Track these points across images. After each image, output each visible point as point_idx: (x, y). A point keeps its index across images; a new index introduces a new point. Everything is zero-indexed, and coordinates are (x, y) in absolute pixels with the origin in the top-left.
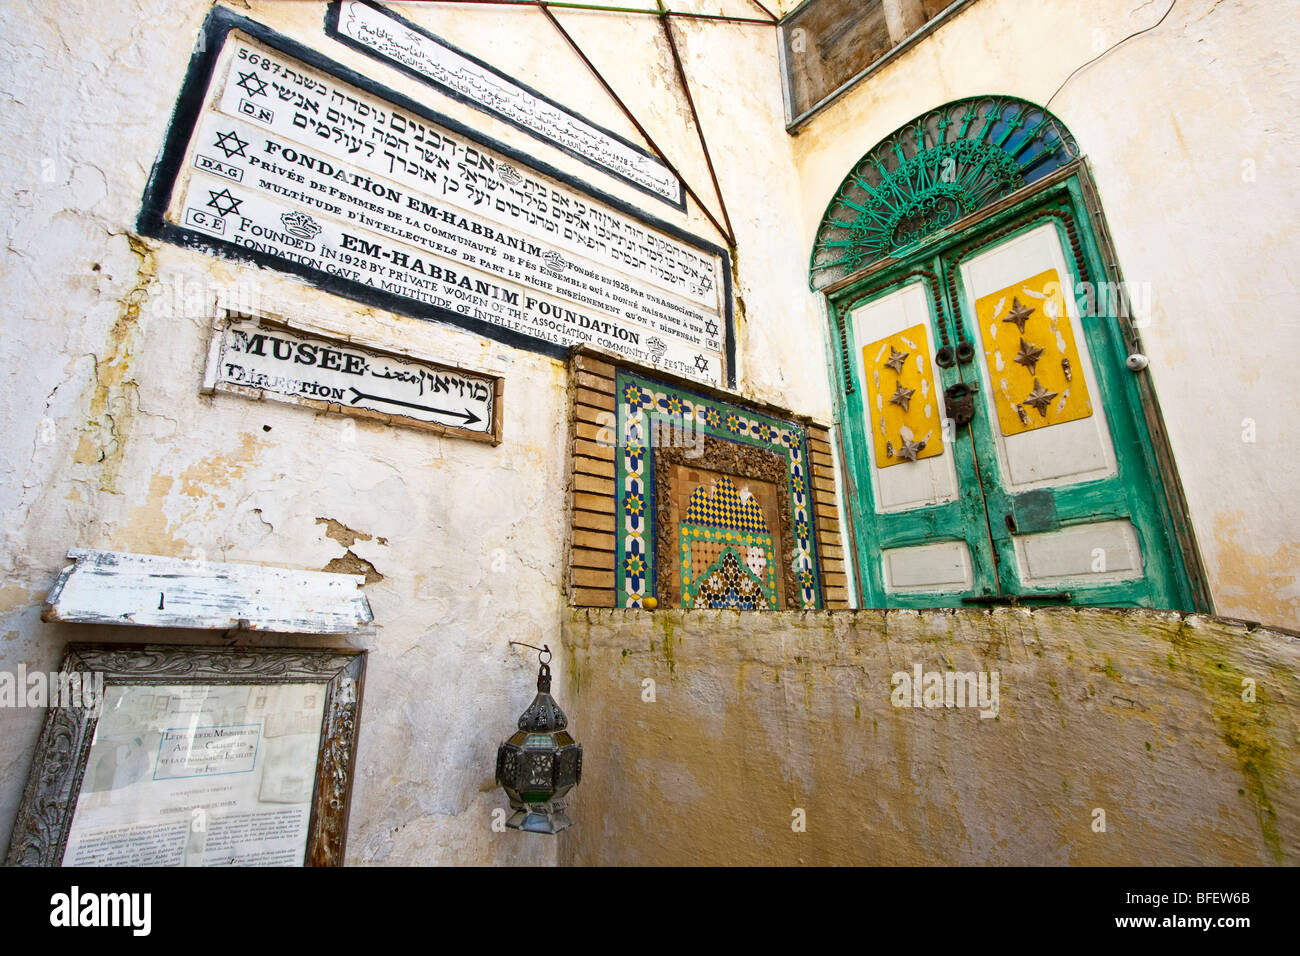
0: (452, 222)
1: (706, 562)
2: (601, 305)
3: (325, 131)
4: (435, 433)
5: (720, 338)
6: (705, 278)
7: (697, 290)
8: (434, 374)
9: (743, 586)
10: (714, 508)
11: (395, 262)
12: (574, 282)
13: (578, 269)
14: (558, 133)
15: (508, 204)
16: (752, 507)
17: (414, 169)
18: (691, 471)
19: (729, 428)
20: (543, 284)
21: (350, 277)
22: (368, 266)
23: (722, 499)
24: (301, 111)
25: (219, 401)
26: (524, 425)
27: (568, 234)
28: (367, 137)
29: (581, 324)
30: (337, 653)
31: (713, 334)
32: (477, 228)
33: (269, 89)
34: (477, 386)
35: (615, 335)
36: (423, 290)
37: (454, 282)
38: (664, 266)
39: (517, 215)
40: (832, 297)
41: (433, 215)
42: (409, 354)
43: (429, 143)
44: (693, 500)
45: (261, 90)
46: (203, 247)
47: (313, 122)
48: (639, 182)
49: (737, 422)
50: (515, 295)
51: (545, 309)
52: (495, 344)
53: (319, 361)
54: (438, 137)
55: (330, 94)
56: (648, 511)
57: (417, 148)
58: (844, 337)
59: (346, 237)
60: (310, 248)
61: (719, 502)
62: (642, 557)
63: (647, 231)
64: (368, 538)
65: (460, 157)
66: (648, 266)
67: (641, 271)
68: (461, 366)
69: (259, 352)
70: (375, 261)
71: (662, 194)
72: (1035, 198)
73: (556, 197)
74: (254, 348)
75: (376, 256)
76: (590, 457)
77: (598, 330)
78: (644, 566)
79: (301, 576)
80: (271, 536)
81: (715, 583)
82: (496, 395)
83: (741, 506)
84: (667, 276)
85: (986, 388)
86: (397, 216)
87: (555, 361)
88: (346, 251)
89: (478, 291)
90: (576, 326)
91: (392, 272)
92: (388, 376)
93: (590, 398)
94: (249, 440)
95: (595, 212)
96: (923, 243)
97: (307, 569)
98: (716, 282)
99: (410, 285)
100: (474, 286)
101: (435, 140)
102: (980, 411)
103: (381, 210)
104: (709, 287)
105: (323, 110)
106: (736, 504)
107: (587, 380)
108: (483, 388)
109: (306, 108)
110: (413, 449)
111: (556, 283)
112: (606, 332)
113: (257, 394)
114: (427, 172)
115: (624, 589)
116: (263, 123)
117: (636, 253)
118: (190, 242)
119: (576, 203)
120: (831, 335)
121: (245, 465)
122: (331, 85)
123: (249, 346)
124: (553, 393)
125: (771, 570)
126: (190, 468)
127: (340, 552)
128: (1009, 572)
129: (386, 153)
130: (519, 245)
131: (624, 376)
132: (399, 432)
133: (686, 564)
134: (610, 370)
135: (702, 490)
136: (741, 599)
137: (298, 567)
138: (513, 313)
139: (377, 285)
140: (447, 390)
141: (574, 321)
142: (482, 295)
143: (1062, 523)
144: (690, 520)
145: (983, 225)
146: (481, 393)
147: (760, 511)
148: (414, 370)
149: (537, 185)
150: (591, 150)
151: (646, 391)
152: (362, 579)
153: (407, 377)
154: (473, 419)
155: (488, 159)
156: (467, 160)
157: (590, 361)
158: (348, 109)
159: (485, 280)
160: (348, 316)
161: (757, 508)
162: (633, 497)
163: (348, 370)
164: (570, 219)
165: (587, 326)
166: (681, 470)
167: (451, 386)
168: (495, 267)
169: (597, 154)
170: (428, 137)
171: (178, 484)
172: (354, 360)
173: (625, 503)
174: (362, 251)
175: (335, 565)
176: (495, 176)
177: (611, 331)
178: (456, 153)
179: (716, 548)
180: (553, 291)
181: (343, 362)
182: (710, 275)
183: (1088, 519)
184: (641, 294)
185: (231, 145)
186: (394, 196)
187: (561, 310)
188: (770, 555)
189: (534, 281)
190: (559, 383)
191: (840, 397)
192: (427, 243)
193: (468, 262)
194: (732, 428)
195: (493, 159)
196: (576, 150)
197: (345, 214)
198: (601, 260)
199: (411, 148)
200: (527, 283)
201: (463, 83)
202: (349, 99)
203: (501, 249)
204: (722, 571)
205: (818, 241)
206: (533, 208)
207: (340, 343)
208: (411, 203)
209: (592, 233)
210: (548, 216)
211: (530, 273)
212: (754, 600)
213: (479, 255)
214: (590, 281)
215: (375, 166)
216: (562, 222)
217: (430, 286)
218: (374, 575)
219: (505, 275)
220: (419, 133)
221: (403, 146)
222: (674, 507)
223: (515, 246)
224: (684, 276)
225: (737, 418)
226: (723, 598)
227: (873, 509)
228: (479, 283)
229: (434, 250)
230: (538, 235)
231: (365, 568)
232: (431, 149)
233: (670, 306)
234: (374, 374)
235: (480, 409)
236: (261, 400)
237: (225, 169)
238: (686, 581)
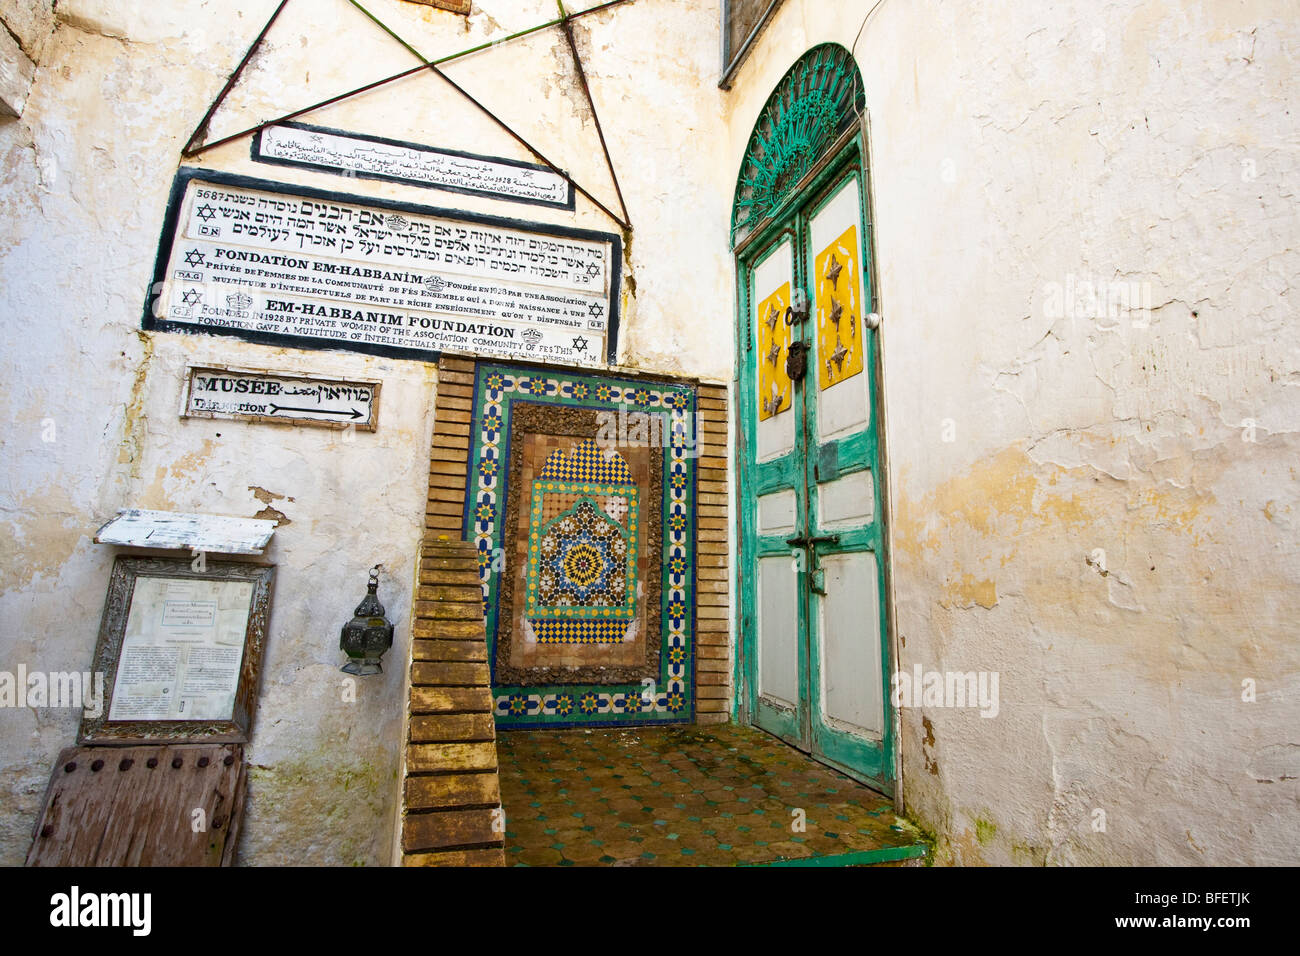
0: (348, 273)
1: (559, 509)
2: (477, 311)
3: (254, 231)
4: (327, 428)
5: (605, 319)
6: (592, 265)
7: (581, 278)
8: (328, 387)
9: (598, 528)
10: (572, 466)
11: (304, 312)
12: (452, 297)
13: (457, 286)
14: (440, 176)
15: (395, 247)
16: (617, 463)
17: (318, 240)
18: (549, 437)
19: (598, 398)
20: (423, 304)
21: (271, 331)
22: (285, 319)
23: (582, 458)
24: (238, 221)
25: (191, 422)
26: (398, 416)
27: (449, 258)
28: (284, 227)
29: (458, 330)
30: (259, 565)
31: (596, 316)
32: (367, 273)
33: (218, 213)
34: (361, 392)
35: (490, 334)
36: (325, 328)
37: (350, 317)
38: (547, 264)
39: (402, 254)
40: (739, 258)
41: (333, 272)
42: (309, 376)
43: (331, 217)
44: (549, 460)
45: (212, 216)
46: (178, 330)
48: (522, 195)
49: (609, 392)
50: (400, 318)
51: (425, 324)
52: (377, 359)
53: (250, 390)
54: (337, 210)
55: (257, 202)
56: (501, 472)
57: (321, 223)
58: (749, 296)
59: (270, 302)
60: (246, 315)
61: (578, 461)
62: (493, 507)
63: (528, 237)
64: (281, 498)
65: (356, 221)
66: (528, 269)
67: (521, 275)
68: (347, 379)
69: (214, 389)
70: (290, 314)
71: (548, 200)
73: (438, 230)
74: (210, 387)
75: (291, 311)
76: (446, 435)
77: (474, 332)
78: (494, 513)
79: (237, 521)
80: (221, 499)
81: (566, 526)
82: (376, 396)
83: (604, 463)
84: (548, 273)
86: (306, 279)
87: (428, 364)
88: (269, 312)
89: (369, 320)
90: (453, 332)
91: (302, 320)
92: (296, 393)
93: (452, 391)
94: (208, 443)
95: (476, 233)
97: (243, 517)
98: (605, 266)
99: (316, 327)
100: (365, 317)
101: (335, 213)
102: (810, 368)
103: (294, 277)
104: (597, 273)
105: (253, 216)
106: (598, 462)
107: (451, 377)
108: (366, 392)
109: (241, 218)
110: (314, 440)
111: (434, 301)
112: (481, 332)
113: (211, 415)
114: (329, 240)
115: (473, 529)
116: (214, 238)
117: (517, 259)
118: (171, 329)
119: (458, 231)
120: (738, 295)
121: (206, 458)
122: (257, 196)
123: (208, 386)
124: (424, 388)
125: (633, 516)
126: (176, 462)
127: (263, 507)
128: (813, 517)
129: (298, 234)
130: (403, 278)
131: (486, 368)
132: (303, 429)
133: (537, 511)
134: (471, 366)
135: (560, 452)
137: (237, 516)
138: (397, 332)
139: (292, 332)
140: (338, 397)
141: (451, 329)
142: (372, 323)
144: (545, 477)
146: (364, 396)
147: (626, 466)
148: (314, 387)
149: (421, 225)
150: (473, 181)
151: (508, 378)
152: (276, 523)
153: (309, 392)
154: (357, 415)
155: (378, 215)
156: (361, 221)
157: (451, 361)
158: (270, 210)
159: (373, 311)
160: (269, 356)
161: (623, 464)
162: (487, 462)
163: (269, 393)
164: (452, 245)
165: (464, 331)
166: (538, 437)
167: (341, 394)
168: (383, 299)
169: (478, 183)
170: (330, 212)
171: (170, 471)
173: (480, 466)
174: (281, 310)
175: (260, 515)
176: (385, 228)
177: (486, 331)
178: (351, 219)
179: (571, 498)
180: (433, 308)
181: (266, 388)
182: (598, 262)
183: (852, 469)
184: (519, 294)
185: (195, 258)
186: (303, 265)
187: (439, 322)
188: (633, 504)
189: (416, 303)
190: (431, 381)
191: (739, 355)
192: (328, 293)
193: (360, 301)
194: (601, 398)
195: (383, 214)
196: (459, 185)
197: (268, 286)
198: (482, 274)
199: (317, 225)
200: (410, 307)
201: (356, 161)
202: (271, 202)
203: (387, 284)
204: (576, 516)
205: (736, 202)
206: (418, 245)
207: (263, 376)
208: (316, 266)
209: (472, 252)
210: (431, 248)
211: (412, 298)
213: (368, 293)
214: (467, 294)
215: (290, 246)
216: (443, 251)
217: (330, 324)
218: (284, 520)
219: (391, 303)
220: (323, 211)
221: (310, 225)
222: (528, 467)
223: (400, 280)
224: (567, 269)
225: (609, 388)
226: (574, 538)
227: (755, 461)
228: (370, 314)
229: (333, 297)
230: (423, 267)
231: (279, 516)
232: (332, 221)
233: (550, 298)
234: (286, 393)
235: (363, 408)
236: (215, 418)
237: (192, 275)
238: (536, 524)
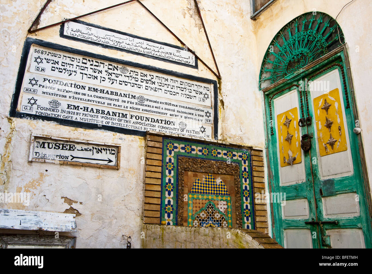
0: (103, 93)
1: (199, 207)
2: (160, 113)
3: (61, 70)
4: (97, 167)
5: (212, 118)
6: (206, 94)
7: (202, 100)
8: (97, 147)
9: (216, 216)
10: (204, 187)
11: (84, 110)
12: (149, 106)
13: (151, 101)
14: (142, 50)
15: (123, 81)
16: (222, 185)
17: (90, 76)
18: (194, 173)
19: (212, 155)
20: (137, 109)
21: (70, 119)
22: (76, 113)
23: (207, 183)
24: (53, 65)
25: (33, 164)
26: (128, 162)
27: (147, 88)
28: (74, 69)
29: (152, 121)
30: (68, 237)
31: (208, 117)
32: (112, 93)
33: (44, 61)
34: (112, 150)
35: (165, 124)
36: (94, 118)
37: (104, 114)
38: (187, 92)
39: (127, 85)
40: (266, 93)
41: (97, 92)
42: (89, 142)
43: (95, 66)
44: (194, 184)
45: (41, 62)
46: (27, 117)
47: (57, 68)
48: (177, 61)
49: (216, 152)
50: (126, 115)
51: (137, 118)
52: (118, 134)
53: (61, 148)
54: (98, 62)
55: (62, 57)
56: (175, 189)
57: (91, 68)
58: (271, 111)
59: (68, 105)
60: (58, 111)
61: (206, 184)
62: (172, 206)
63: (179, 80)
64: (76, 202)
65: (106, 68)
66: (180, 94)
67: (177, 97)
68: (106, 144)
69: (44, 147)
70: (78, 111)
71: (187, 63)
72: (331, 59)
73: (142, 75)
74: (42, 146)
75: (78, 110)
76: (151, 172)
77: (158, 122)
78: (173, 209)
79: (57, 214)
80: (49, 203)
81: (203, 215)
82: (118, 152)
83: (216, 185)
84: (188, 96)
85: (316, 136)
86: (85, 95)
87: (140, 137)
88: (68, 110)
89: (113, 115)
90: (149, 122)
91: (83, 114)
92: (82, 150)
93: (152, 150)
94: (42, 175)
95: (158, 77)
96: (295, 74)
97: (59, 212)
98: (211, 95)
99: (89, 118)
100: (111, 114)
101: (97, 64)
102: (313, 146)
103: (79, 94)
104: (208, 97)
105: (60, 63)
106: (214, 185)
107: (151, 144)
108: (114, 150)
109: (55, 64)
110: (90, 173)
111: (141, 107)
112: (161, 123)
113: (43, 160)
114: (95, 77)
115: (164, 217)
116: (42, 73)
117: (175, 90)
118: (24, 117)
119: (150, 75)
120: (265, 110)
121: (41, 182)
122: (62, 54)
123: (41, 146)
124: (139, 149)
125: (230, 210)
126: (26, 184)
127: (68, 207)
128: (320, 212)
129: (81, 73)
130: (128, 96)
131: (167, 140)
132: (86, 168)
133: (190, 208)
134: (161, 139)
135: (198, 180)
136: (215, 221)
137: (56, 212)
138: (125, 121)
139: (79, 120)
140: (101, 152)
141: (149, 121)
142: (114, 117)
143: (337, 193)
144: (193, 192)
145: (315, 68)
146: (113, 152)
147: (225, 187)
148: (91, 147)
149: (135, 72)
150: (156, 53)
151: (175, 145)
152: (75, 215)
153: (88, 149)
154: (110, 161)
155: (116, 66)
156: (109, 69)
157: (152, 137)
158: (68, 61)
159: (115, 111)
160: (69, 132)
161: (224, 186)
162: (169, 184)
163: (70, 150)
164: (148, 82)
165: (154, 122)
166: (190, 173)
167: (103, 151)
168: (119, 106)
169: (158, 54)
170: (95, 63)
171: (23, 189)
172: (72, 146)
173: (166, 187)
174: (74, 109)
175: (67, 211)
176: (119, 72)
177: (164, 122)
178: (104, 67)
179: (204, 201)
180: (141, 111)
181: (68, 147)
182: (208, 93)
183: (344, 192)
184: (177, 106)
185: (33, 82)
186: (83, 88)
187: (143, 117)
188: (229, 204)
189: (133, 108)
190: (142, 145)
191: (268, 137)
192: (95, 102)
193: (109, 106)
194: (214, 155)
195: (118, 66)
196: (150, 54)
197: (68, 97)
198: (161, 96)
199: (89, 69)
200: (131, 110)
201: (106, 40)
202: (68, 57)
203: (121, 99)
204: (206, 210)
205: (262, 68)
206: (133, 81)
207: (67, 141)
208: (89, 89)
209: (156, 85)
210: (139, 82)
211: (132, 105)
212: (221, 221)
213: (113, 102)
214: (155, 105)
215: (77, 78)
216: (144, 84)
217: (96, 117)
218: (78, 214)
219: (122, 108)
220: (91, 63)
221: (86, 69)
222: (186, 187)
223: (126, 97)
224: (196, 95)
225: (217, 150)
226: (206, 221)
227: (279, 184)
228: (113, 112)
229: (97, 104)
230: (135, 91)
231: (76, 212)
232: (96, 68)
233: (189, 108)
234: (78, 150)
235: (113, 158)
236: (45, 162)
237: (32, 90)
238: (190, 214)
